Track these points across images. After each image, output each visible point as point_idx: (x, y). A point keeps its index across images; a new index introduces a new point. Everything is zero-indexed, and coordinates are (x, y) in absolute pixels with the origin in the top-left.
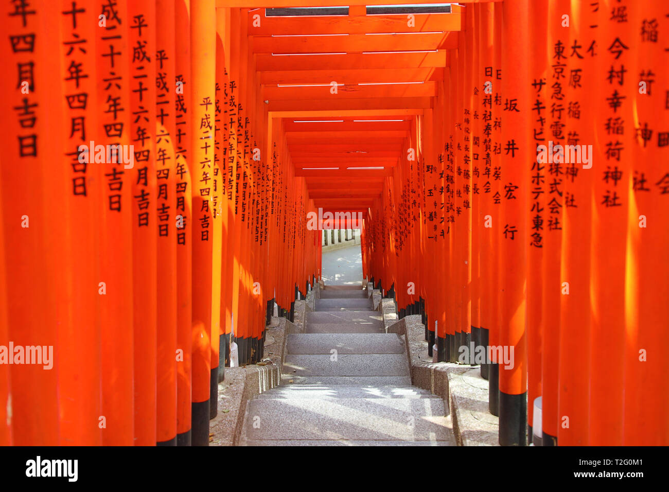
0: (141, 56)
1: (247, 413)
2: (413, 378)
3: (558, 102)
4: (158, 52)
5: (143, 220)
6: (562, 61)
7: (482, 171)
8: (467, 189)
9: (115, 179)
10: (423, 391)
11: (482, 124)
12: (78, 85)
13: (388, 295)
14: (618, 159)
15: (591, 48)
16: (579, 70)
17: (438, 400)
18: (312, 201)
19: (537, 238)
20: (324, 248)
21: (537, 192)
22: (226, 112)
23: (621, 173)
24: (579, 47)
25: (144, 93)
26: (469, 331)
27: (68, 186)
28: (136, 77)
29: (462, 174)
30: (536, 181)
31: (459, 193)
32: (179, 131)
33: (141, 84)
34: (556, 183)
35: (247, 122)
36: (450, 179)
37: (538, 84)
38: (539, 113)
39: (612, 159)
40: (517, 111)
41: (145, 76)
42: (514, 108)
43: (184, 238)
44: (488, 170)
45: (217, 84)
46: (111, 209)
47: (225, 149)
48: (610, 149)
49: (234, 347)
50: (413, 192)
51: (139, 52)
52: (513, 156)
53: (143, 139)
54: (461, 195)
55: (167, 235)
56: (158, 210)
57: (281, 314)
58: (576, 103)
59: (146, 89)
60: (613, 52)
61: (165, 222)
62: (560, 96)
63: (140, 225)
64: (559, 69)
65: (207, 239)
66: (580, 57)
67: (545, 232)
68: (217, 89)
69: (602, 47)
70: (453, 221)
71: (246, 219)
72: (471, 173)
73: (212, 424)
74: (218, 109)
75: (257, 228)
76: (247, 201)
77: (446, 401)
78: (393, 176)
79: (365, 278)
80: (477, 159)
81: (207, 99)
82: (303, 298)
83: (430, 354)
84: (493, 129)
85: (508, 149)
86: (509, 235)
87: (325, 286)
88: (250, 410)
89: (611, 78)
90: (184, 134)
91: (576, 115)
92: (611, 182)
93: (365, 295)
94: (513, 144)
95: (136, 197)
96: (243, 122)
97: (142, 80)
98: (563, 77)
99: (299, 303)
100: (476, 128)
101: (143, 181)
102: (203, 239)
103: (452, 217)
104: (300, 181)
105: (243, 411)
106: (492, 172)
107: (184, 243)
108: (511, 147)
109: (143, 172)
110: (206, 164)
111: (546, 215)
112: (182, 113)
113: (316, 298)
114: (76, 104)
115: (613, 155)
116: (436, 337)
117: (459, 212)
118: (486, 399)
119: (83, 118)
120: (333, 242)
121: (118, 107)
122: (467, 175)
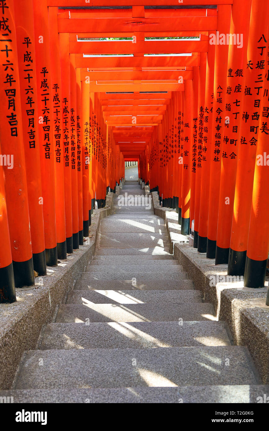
0: (66, 111)
1: (101, 224)
2: (154, 212)
3: (201, 126)
4: (71, 109)
5: (67, 164)
6: (202, 113)
7: (177, 146)
8: (173, 151)
9: (58, 152)
10: (158, 217)
11: (178, 131)
12: (47, 123)
13: (147, 184)
14: (219, 146)
15: (211, 110)
16: (208, 117)
17: (162, 220)
18: (121, 152)
19: (194, 169)
20: (125, 168)
21: (195, 155)
22: (93, 126)
23: (220, 151)
24: (208, 109)
25: (67, 123)
26: (172, 198)
27: (44, 155)
28: (64, 118)
29: (171, 146)
30: (194, 151)
31: (170, 152)
32: (78, 134)
33: (66, 120)
34: (200, 152)
35: (100, 129)
36: (167, 148)
37: (195, 119)
38: (195, 129)
39: (217, 146)
40: (189, 127)
41: (67, 118)
42: (188, 126)
43: (80, 169)
44: (179, 146)
45: (90, 117)
46: (57, 162)
47: (93, 138)
48: (216, 143)
49: (96, 203)
50: (155, 151)
51: (65, 110)
52: (187, 142)
53: (67, 138)
54: (171, 153)
55: (74, 168)
56: (72, 160)
57: (111, 191)
58: (207, 127)
59: (67, 122)
60: (218, 112)
61: (74, 164)
62: (202, 124)
63: (66, 166)
64: (202, 115)
65: (87, 169)
66: (208, 112)
67: (196, 167)
68: (90, 119)
69: (214, 110)
70: (168, 161)
71: (100, 161)
72: (174, 146)
73: (89, 227)
74: (90, 126)
75: (103, 163)
76: (100, 155)
77: (165, 220)
78: (148, 145)
79: (139, 178)
80: (176, 142)
81: (87, 123)
82: (119, 185)
83: (160, 204)
84: (181, 132)
85: (186, 140)
86: (186, 167)
87: (126, 181)
88: (102, 223)
89: (217, 120)
90: (80, 135)
91: (207, 131)
92: (217, 153)
93: (139, 184)
94: (187, 138)
95: (65, 157)
96: (99, 129)
97: (66, 119)
98: (203, 118)
99: (117, 187)
100: (176, 131)
101: (67, 152)
102: (86, 169)
103: (168, 160)
104: (118, 146)
105: (100, 223)
106: (181, 146)
107: (80, 171)
108: (187, 139)
109: (67, 149)
110: (87, 144)
111: (197, 162)
112: (79, 128)
113: (123, 185)
114: (46, 129)
115: (217, 145)
116: (162, 199)
117: (170, 159)
118: (177, 219)
119: (48, 134)
120: (128, 166)
121: (59, 129)
122: (173, 147)
